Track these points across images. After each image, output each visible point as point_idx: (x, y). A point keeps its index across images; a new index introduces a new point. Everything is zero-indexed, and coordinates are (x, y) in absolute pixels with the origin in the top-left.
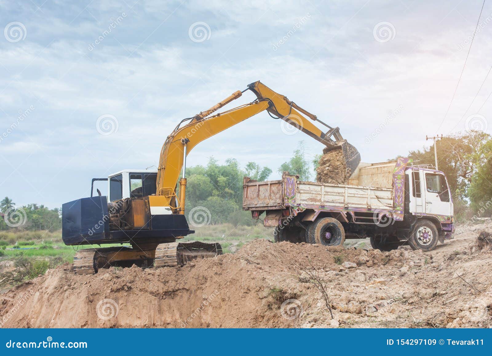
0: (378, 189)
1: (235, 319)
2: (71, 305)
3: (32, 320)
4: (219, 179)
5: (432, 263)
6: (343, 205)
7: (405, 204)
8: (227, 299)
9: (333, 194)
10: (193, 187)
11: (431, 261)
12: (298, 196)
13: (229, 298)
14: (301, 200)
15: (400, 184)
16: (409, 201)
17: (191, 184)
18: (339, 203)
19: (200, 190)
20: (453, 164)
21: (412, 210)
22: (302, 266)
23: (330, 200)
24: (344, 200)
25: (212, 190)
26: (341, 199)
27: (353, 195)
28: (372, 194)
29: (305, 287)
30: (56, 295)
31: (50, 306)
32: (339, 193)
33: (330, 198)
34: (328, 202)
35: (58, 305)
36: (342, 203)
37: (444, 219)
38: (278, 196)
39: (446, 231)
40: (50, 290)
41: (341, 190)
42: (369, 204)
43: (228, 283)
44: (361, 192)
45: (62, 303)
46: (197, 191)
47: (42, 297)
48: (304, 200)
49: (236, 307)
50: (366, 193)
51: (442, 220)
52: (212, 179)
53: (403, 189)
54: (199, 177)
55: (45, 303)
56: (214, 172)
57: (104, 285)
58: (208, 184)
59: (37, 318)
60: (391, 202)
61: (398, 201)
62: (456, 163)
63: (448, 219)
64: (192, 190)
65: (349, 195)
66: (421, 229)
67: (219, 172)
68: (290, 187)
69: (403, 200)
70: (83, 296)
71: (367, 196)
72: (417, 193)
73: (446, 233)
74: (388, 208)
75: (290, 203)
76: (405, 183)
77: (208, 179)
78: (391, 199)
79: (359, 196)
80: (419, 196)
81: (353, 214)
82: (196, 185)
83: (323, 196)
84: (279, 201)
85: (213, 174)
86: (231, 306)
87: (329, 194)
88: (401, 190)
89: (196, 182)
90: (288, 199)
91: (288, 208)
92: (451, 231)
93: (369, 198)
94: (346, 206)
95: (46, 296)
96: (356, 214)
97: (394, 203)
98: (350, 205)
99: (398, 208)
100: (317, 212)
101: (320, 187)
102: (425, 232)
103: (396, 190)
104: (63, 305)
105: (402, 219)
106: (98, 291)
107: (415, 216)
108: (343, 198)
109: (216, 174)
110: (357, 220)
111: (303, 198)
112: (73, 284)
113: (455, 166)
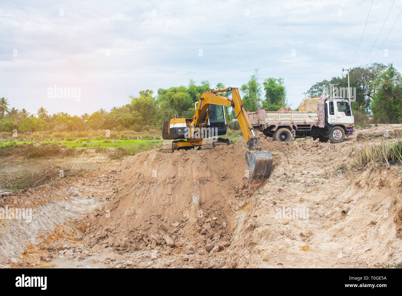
0: (309, 112)
1: (242, 173)
2: (165, 167)
3: (145, 174)
4: (196, 95)
5: (334, 149)
6: (290, 122)
7: (325, 119)
8: (237, 164)
9: (285, 116)
10: (178, 101)
11: (334, 148)
12: (266, 119)
13: (238, 164)
14: (268, 121)
15: (322, 109)
16: (328, 117)
17: (177, 99)
18: (289, 121)
19: (183, 103)
20: (362, 87)
21: (330, 121)
22: (270, 150)
23: (284, 120)
24: (291, 119)
25: (192, 103)
26: (290, 119)
27: (296, 116)
28: (307, 115)
29: (274, 158)
30: (155, 162)
31: (153, 167)
32: (288, 116)
33: (284, 119)
34: (282, 121)
35: (158, 167)
36: (290, 121)
37: (348, 125)
38: (257, 119)
39: (349, 131)
40: (152, 160)
41: (290, 114)
42: (305, 120)
43: (237, 157)
44: (300, 114)
45: (159, 166)
46: (181, 104)
47: (149, 163)
48: (270, 121)
49: (242, 167)
50: (303, 115)
51: (346, 126)
52: (191, 95)
53: (324, 111)
54: (182, 94)
55: (150, 166)
56: (193, 90)
57: (179, 158)
58: (189, 99)
59: (147, 173)
60: (317, 118)
61: (321, 117)
62: (364, 86)
63: (351, 125)
64: (178, 103)
65: (294, 116)
66: (335, 132)
67: (197, 90)
68: (262, 115)
69: (324, 117)
70: (171, 162)
71: (303, 116)
72: (332, 112)
73: (349, 132)
74: (316, 122)
75: (262, 123)
76: (325, 108)
77: (189, 95)
78: (317, 117)
79: (299, 116)
80: (333, 114)
81: (296, 126)
82: (180, 99)
83: (279, 118)
84: (257, 122)
85: (192, 91)
86: (239, 167)
87: (283, 117)
88: (323, 112)
89: (180, 97)
90: (261, 121)
91: (261, 125)
92: (352, 131)
93: (305, 117)
94: (292, 122)
95: (150, 163)
96: (298, 126)
97: (319, 119)
98: (294, 122)
99: (321, 121)
100: (277, 126)
101: (278, 114)
102: (337, 133)
103: (320, 112)
104: (160, 166)
105: (324, 127)
106: (177, 160)
107: (331, 125)
108: (291, 118)
109: (194, 92)
110: (299, 129)
111: (269, 120)
112: (163, 157)
113: (363, 88)
